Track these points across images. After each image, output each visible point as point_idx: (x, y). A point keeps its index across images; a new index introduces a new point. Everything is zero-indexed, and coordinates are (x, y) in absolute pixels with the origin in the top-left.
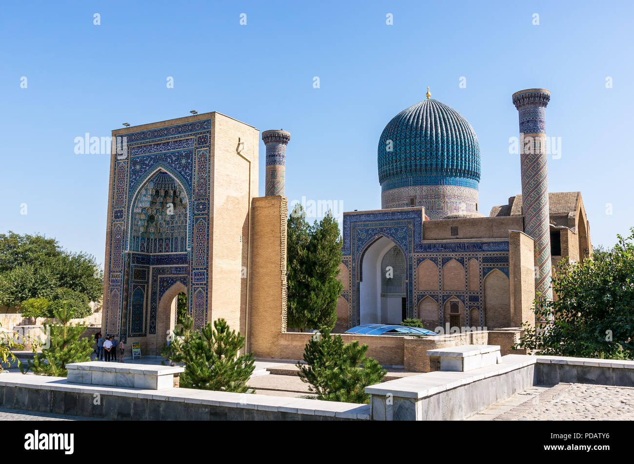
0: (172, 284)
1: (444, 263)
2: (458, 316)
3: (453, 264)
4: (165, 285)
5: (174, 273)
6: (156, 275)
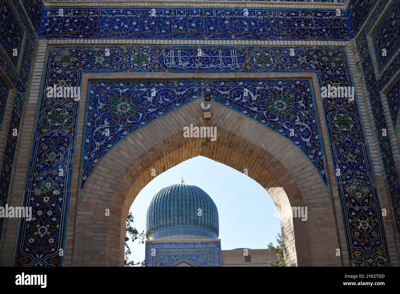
0: (166, 108)
4: (119, 110)
5: (174, 68)
6: (68, 72)
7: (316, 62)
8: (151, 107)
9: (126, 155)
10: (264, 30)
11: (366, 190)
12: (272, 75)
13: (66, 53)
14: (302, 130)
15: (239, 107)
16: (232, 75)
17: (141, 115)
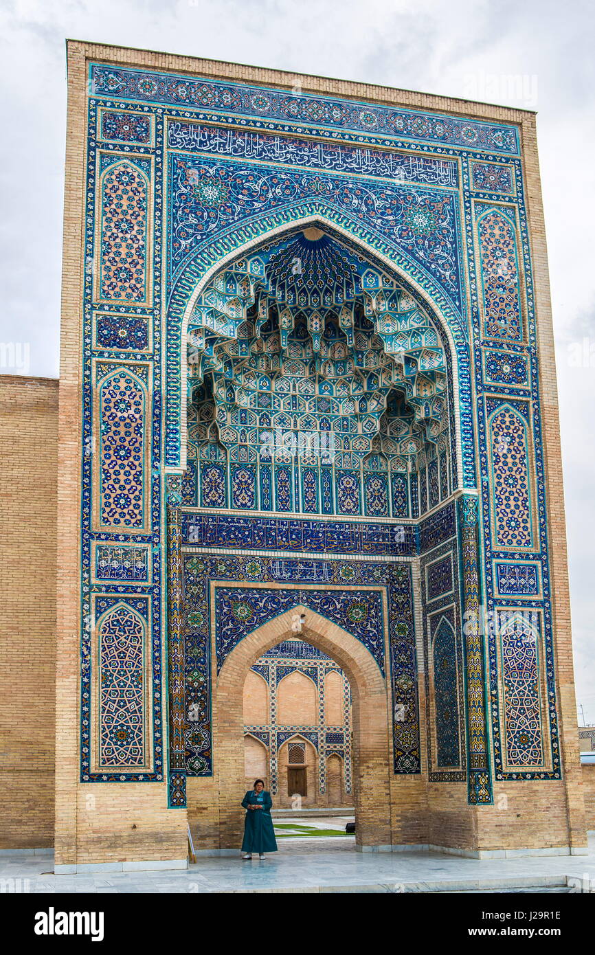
0: (274, 613)
1: (279, 677)
2: (304, 769)
3: (295, 678)
4: (239, 613)
5: (279, 579)
6: (198, 579)
7: (388, 577)
8: (263, 612)
9: (246, 650)
10: (350, 544)
11: (410, 683)
12: (353, 588)
13: (195, 561)
14: (371, 634)
15: (327, 614)
16: (323, 587)
17: (255, 618)
